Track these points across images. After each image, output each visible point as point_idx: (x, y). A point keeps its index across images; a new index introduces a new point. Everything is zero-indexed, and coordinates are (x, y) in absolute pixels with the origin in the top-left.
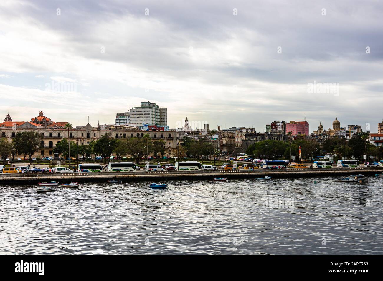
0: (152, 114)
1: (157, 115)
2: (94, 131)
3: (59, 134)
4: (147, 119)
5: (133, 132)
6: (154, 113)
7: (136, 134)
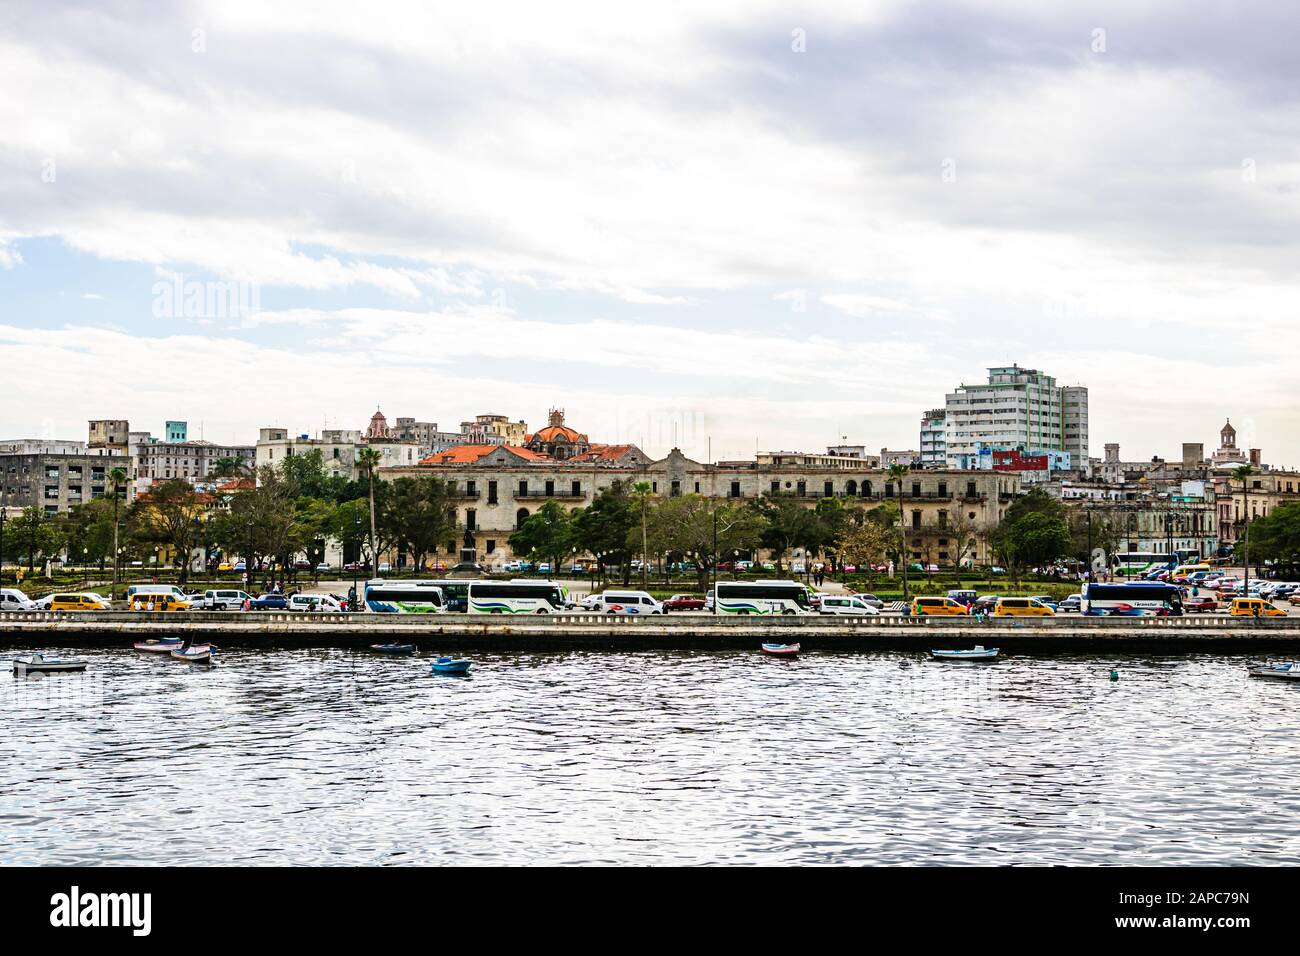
0: (1023, 411)
1: (1045, 413)
2: (692, 473)
3: (576, 485)
4: (1004, 427)
5: (834, 477)
6: (1035, 407)
7: (844, 484)
